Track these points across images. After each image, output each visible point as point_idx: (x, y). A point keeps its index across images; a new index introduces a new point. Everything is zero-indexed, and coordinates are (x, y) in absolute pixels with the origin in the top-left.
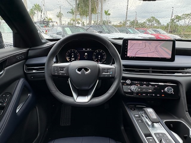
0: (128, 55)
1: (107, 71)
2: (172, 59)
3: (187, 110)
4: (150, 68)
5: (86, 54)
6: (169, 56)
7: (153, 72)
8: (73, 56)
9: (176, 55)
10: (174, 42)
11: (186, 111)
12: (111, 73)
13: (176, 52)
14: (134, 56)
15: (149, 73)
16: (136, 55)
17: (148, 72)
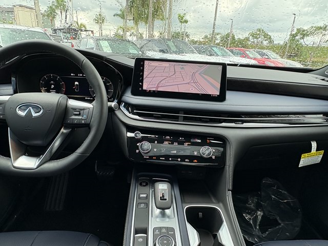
0: (145, 88)
1: (78, 113)
2: (221, 98)
3: (231, 188)
4: (180, 112)
5: (76, 83)
6: (216, 92)
7: (185, 119)
8: (53, 86)
9: (228, 90)
10: (224, 66)
11: (229, 190)
12: (85, 116)
13: (229, 85)
14: (154, 89)
15: (178, 121)
16: (158, 87)
17: (176, 118)
